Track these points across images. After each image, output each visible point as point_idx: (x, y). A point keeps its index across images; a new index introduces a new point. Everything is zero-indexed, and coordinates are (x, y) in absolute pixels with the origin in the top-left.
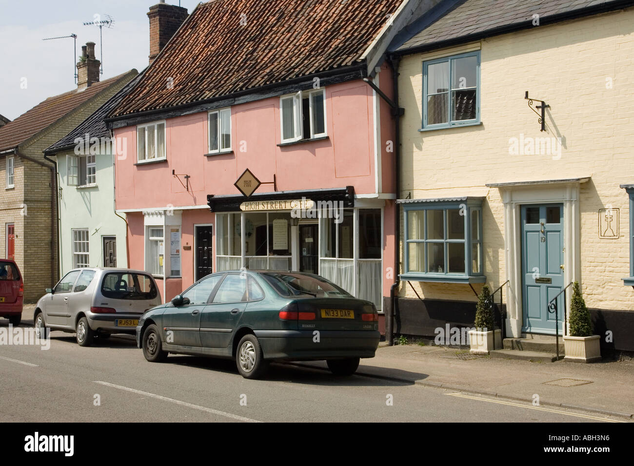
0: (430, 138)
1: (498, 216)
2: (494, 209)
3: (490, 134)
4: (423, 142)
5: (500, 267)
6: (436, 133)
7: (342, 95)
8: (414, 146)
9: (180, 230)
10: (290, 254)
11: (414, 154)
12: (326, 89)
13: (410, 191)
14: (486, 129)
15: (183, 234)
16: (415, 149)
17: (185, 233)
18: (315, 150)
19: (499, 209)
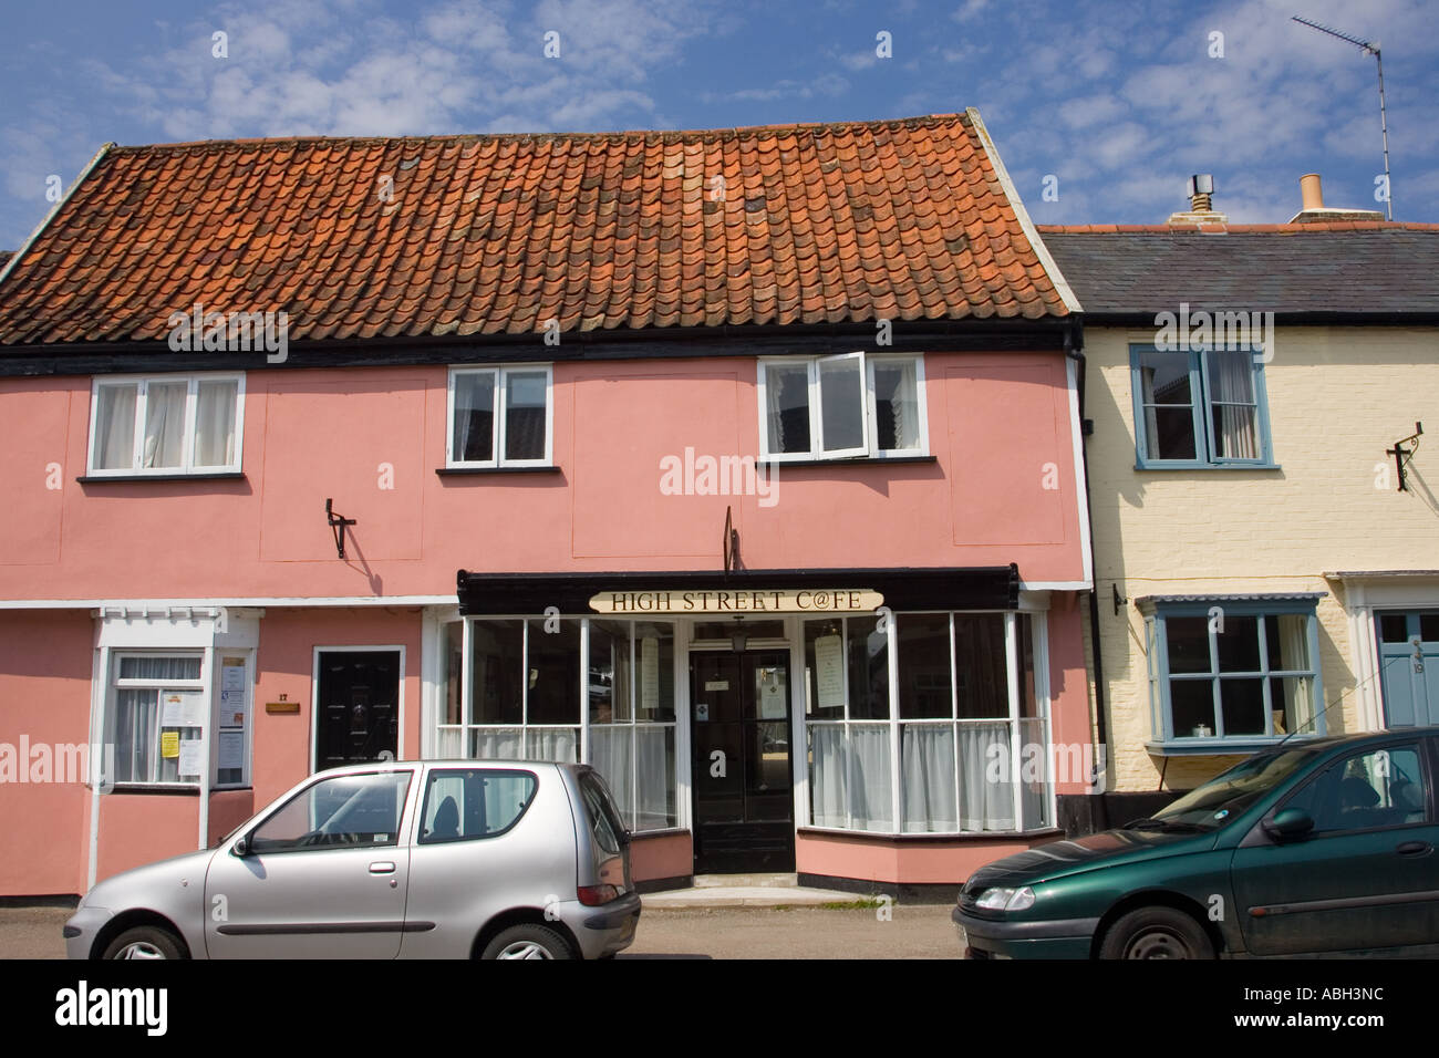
0: (1158, 484)
1: (1334, 630)
2: (1325, 617)
3: (1297, 487)
4: (1143, 492)
5: (1345, 720)
6: (1173, 476)
7: (980, 377)
8: (1120, 496)
9: (251, 663)
10: (673, 718)
11: (1121, 511)
12: (926, 357)
13: (1115, 582)
14: (1287, 479)
15: (264, 675)
16: (1122, 501)
17: (272, 669)
18: (887, 485)
19: (1334, 617)
